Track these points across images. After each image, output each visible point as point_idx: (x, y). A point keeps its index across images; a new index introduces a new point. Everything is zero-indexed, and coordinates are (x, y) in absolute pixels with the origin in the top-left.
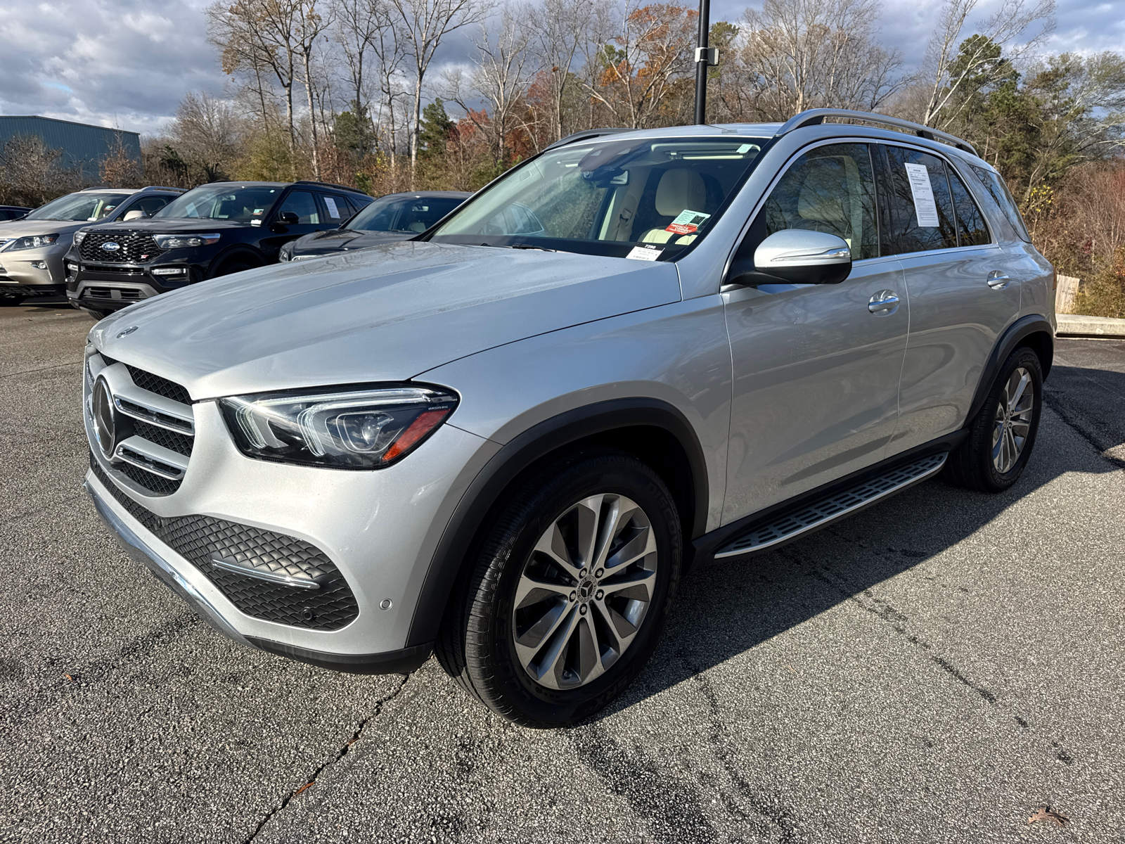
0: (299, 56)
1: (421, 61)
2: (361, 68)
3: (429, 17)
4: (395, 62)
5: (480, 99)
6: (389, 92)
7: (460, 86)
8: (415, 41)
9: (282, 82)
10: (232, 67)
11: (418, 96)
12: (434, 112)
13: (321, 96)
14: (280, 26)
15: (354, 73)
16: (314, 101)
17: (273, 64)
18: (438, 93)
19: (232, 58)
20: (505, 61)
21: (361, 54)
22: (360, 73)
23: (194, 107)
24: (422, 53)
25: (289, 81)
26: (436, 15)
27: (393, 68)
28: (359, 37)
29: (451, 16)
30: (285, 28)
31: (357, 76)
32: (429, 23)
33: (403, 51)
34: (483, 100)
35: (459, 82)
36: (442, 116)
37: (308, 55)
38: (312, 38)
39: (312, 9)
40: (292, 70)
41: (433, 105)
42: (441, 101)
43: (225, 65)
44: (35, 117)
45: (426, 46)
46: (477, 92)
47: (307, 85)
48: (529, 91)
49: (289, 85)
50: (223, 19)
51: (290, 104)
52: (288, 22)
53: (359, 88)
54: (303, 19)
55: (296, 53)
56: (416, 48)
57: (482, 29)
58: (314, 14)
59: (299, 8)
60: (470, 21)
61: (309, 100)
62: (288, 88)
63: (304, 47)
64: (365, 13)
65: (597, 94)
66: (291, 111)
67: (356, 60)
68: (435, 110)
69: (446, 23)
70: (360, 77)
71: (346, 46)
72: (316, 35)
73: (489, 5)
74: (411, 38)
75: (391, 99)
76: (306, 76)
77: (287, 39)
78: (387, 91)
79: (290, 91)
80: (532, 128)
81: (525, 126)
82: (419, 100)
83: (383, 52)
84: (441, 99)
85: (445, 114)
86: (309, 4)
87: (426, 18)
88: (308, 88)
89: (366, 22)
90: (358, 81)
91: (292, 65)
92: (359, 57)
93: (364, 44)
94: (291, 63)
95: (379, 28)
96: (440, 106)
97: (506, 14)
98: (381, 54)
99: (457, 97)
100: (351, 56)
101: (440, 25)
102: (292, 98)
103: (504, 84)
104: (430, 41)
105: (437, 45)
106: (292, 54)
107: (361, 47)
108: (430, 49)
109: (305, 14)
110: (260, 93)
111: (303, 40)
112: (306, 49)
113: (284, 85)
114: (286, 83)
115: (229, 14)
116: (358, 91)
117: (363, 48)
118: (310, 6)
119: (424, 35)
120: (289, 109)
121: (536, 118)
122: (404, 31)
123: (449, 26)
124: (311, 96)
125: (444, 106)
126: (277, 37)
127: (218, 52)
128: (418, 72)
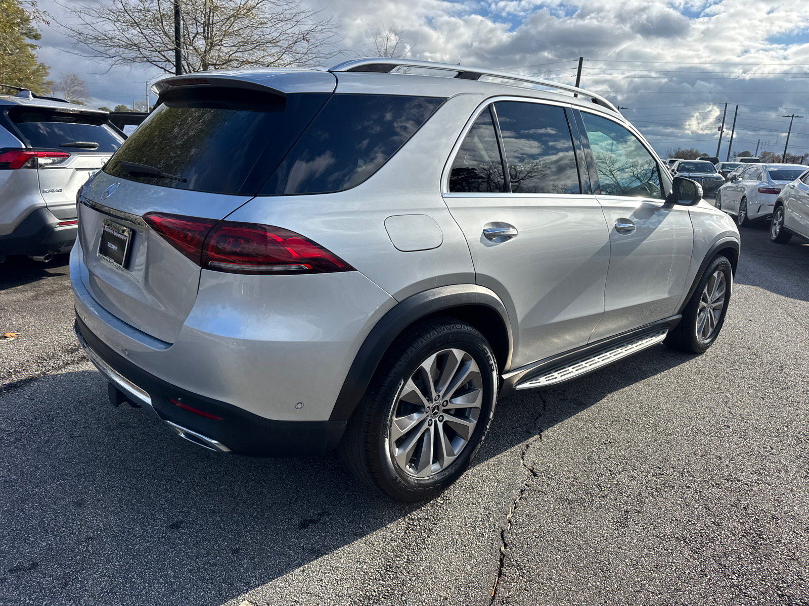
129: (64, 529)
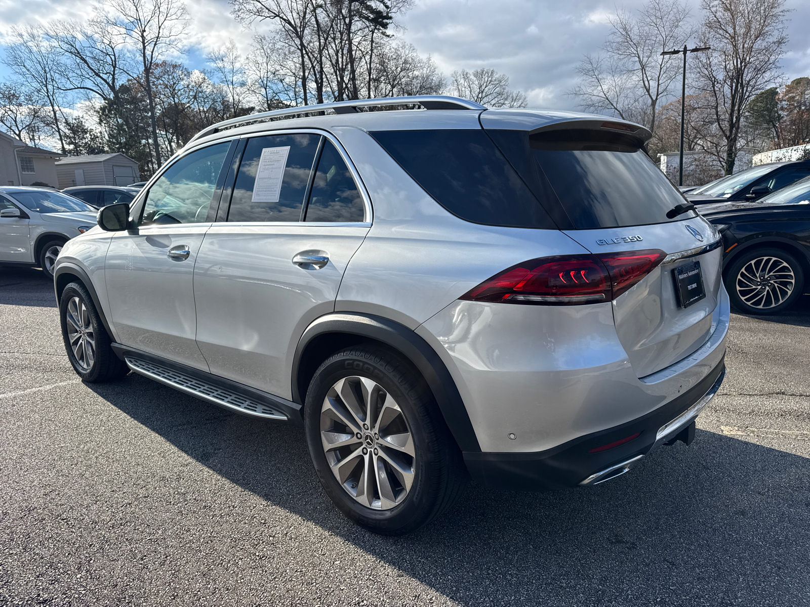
129: (770, 508)
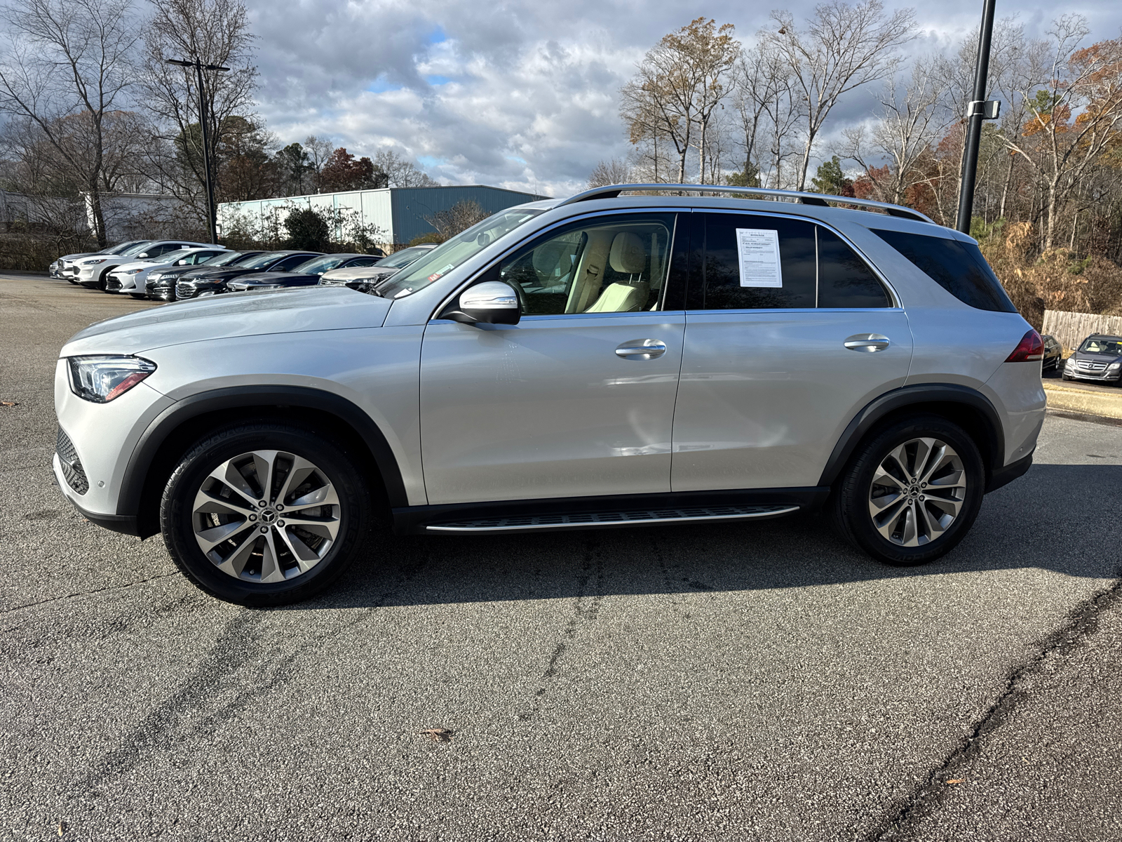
0: (698, 124)
1: (813, 121)
2: (754, 131)
3: (828, 78)
4: (788, 124)
5: (882, 155)
6: (778, 153)
7: (861, 143)
8: (810, 102)
9: (678, 149)
10: (638, 138)
11: (806, 156)
12: (828, 170)
13: (714, 159)
14: (682, 98)
15: (748, 136)
16: (705, 165)
17: (672, 133)
18: (836, 151)
19: (639, 129)
20: (912, 115)
21: (756, 118)
22: (753, 136)
23: (604, 174)
24: (816, 114)
25: (684, 148)
26: (836, 75)
27: (785, 130)
28: (757, 103)
29: (851, 75)
30: (687, 99)
31: (750, 138)
32: (827, 84)
33: (798, 112)
34: (884, 156)
35: (860, 139)
36: (836, 174)
37: (706, 123)
38: (712, 107)
39: (715, 80)
40: (688, 137)
41: (829, 163)
42: (838, 159)
43: (633, 134)
44: (481, 186)
45: (821, 107)
46: (880, 148)
47: (701, 150)
48: (940, 144)
49: (684, 151)
50: (634, 95)
51: (683, 168)
52: (690, 93)
53: (750, 150)
54: (705, 90)
55: (695, 122)
56: (810, 110)
57: (889, 84)
58: (716, 84)
59: (703, 80)
60: (872, 78)
61: (701, 164)
62: (683, 154)
63: (703, 115)
64: (764, 79)
65: (1013, 145)
66: (683, 175)
67: (751, 125)
68: (830, 169)
69: (845, 82)
70: (752, 140)
71: (744, 112)
72: (716, 103)
73: (895, 61)
74: (807, 99)
75: (779, 160)
76: (702, 142)
77: (687, 109)
78: (776, 152)
79: (684, 157)
80: (936, 184)
81: (927, 181)
82: (807, 159)
83: (777, 115)
84: (839, 157)
85: (840, 172)
86: (713, 76)
87: (825, 80)
88: (701, 153)
89: (765, 88)
90: (750, 143)
91: (688, 133)
92: (754, 122)
93: (761, 109)
94: (688, 131)
95: (776, 93)
96: (836, 164)
97: (919, 66)
98: (774, 117)
99: (856, 154)
100: (747, 121)
101: (839, 86)
102: (685, 162)
103: (907, 139)
104: (826, 101)
105: (832, 105)
106: (690, 123)
107: (757, 111)
108: (826, 109)
109: (707, 85)
110: (655, 160)
111: (703, 108)
112: (704, 117)
113: (679, 152)
114: (681, 150)
115: (640, 91)
116: (749, 153)
117: (759, 112)
118: (714, 78)
119: (821, 95)
120: (680, 173)
121: (941, 173)
122: (801, 94)
123: (848, 85)
124: (704, 160)
125: (841, 164)
126: (679, 108)
127: (627, 125)
128: (809, 132)
